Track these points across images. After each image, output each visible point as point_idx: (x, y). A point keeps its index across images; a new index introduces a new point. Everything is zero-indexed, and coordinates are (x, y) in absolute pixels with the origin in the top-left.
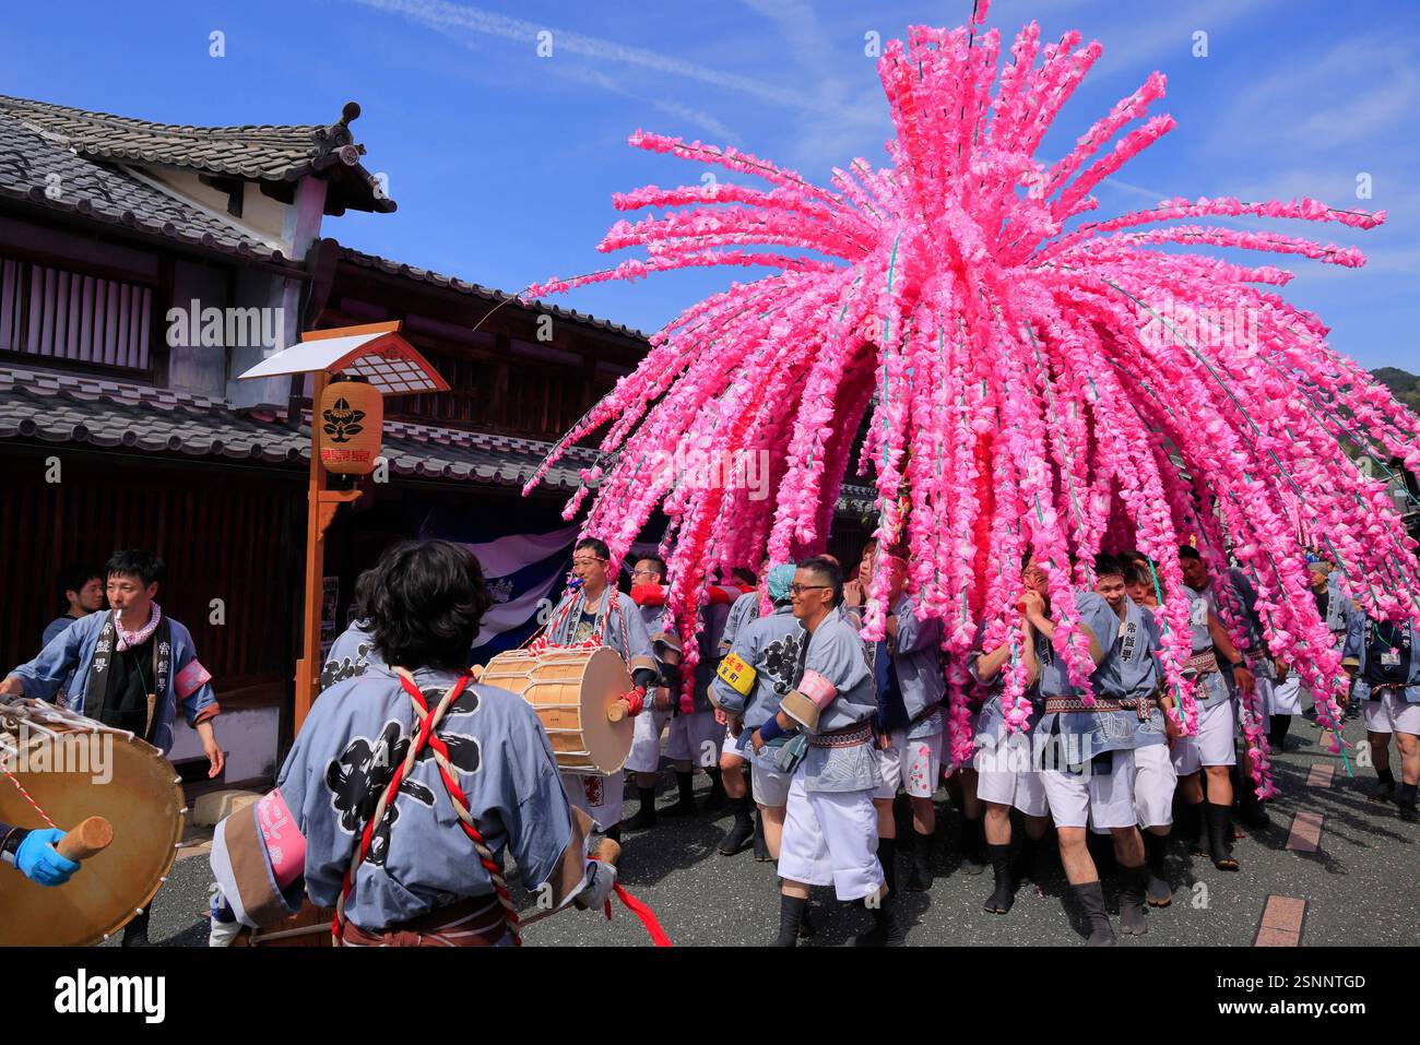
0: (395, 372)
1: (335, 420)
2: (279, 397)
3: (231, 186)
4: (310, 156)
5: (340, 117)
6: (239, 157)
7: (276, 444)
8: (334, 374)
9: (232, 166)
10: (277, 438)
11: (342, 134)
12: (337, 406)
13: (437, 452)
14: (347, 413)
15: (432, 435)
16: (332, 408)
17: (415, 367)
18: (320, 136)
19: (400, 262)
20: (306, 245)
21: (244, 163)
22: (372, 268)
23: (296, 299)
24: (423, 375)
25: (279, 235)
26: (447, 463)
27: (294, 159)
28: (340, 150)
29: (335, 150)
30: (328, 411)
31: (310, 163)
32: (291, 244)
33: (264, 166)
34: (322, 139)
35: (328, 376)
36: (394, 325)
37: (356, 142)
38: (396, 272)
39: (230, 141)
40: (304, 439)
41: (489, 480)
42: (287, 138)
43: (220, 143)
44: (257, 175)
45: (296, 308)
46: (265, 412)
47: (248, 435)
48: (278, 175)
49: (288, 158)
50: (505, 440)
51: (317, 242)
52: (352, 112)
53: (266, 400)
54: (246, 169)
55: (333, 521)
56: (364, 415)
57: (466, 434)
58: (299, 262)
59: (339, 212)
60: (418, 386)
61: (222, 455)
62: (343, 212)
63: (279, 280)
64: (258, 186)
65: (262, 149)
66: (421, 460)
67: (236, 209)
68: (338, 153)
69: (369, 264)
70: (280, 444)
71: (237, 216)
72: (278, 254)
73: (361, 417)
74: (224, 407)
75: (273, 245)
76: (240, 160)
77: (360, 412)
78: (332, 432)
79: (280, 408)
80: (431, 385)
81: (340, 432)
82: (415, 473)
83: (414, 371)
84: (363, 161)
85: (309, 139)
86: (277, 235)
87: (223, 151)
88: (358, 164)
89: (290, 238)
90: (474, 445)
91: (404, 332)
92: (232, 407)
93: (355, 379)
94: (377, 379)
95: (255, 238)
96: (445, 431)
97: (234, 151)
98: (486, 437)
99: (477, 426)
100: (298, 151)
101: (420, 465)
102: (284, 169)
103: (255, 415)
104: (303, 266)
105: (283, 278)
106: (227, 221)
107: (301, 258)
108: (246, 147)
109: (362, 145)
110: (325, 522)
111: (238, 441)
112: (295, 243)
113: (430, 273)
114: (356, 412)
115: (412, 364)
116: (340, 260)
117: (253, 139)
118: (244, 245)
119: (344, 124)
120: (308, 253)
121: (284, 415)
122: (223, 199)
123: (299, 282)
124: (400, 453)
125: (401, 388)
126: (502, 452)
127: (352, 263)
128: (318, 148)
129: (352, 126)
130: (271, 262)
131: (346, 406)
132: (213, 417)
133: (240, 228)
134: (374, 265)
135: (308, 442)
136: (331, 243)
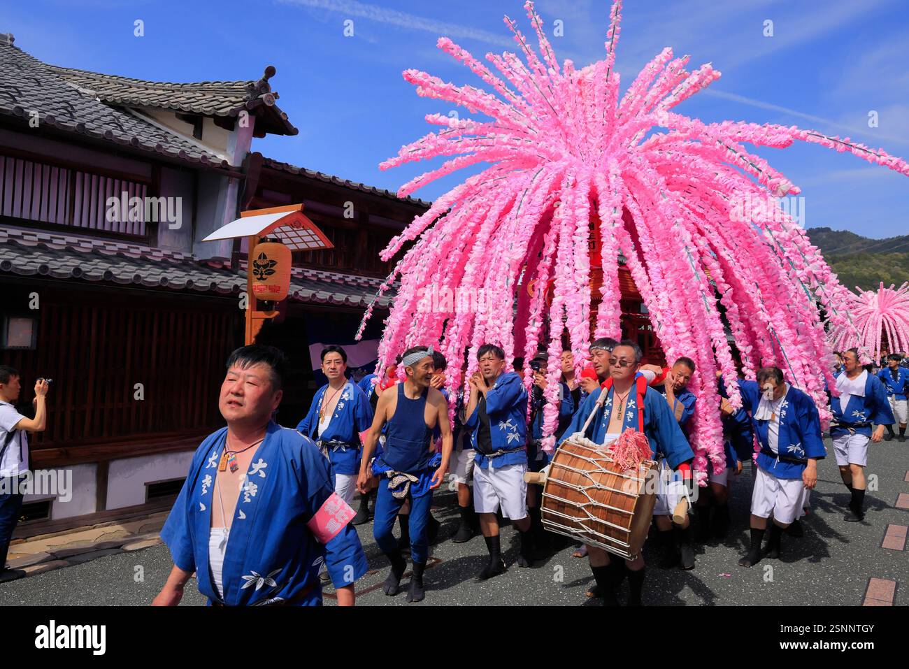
0: (299, 236)
1: (259, 266)
2: (225, 252)
3: (195, 120)
4: (244, 101)
5: (264, 75)
6: (200, 102)
7: (225, 282)
8: (261, 238)
9: (196, 108)
10: (225, 278)
11: (264, 86)
12: (260, 258)
13: (323, 287)
14: (265, 262)
15: (320, 276)
16: (257, 259)
17: (311, 233)
18: (251, 88)
19: (300, 167)
20: (242, 157)
21: (204, 106)
22: (283, 171)
23: (236, 191)
24: (317, 238)
25: (225, 151)
26: (331, 294)
27: (235, 103)
28: (263, 96)
29: (260, 97)
30: (255, 261)
31: (245, 105)
32: (233, 156)
33: (216, 107)
34: (252, 89)
35: (258, 239)
36: (299, 207)
37: (273, 91)
38: (298, 173)
39: (194, 92)
40: (241, 279)
41: (357, 305)
42: (230, 89)
43: (188, 93)
44: (212, 113)
45: (236, 196)
46: (217, 262)
47: (207, 276)
48: (225, 113)
49: (231, 102)
50: (365, 279)
51: (249, 154)
52: (270, 72)
53: (218, 255)
54: (205, 109)
55: (261, 330)
56: (276, 263)
57: (341, 276)
58: (238, 168)
59: (262, 135)
60: (313, 245)
61: (193, 289)
62: (265, 136)
63: (226, 179)
64: (213, 119)
65: (214, 97)
66: (314, 292)
67: (198, 134)
68: (262, 98)
69: (281, 168)
70: (227, 282)
71: (198, 138)
72: (225, 162)
73: (275, 264)
74: (192, 259)
75: (222, 157)
76: (202, 104)
77: (273, 261)
78: (257, 274)
79: (226, 260)
80: (322, 244)
81: (262, 274)
82: (310, 300)
83: (311, 236)
84: (278, 103)
85: (243, 90)
86: (224, 151)
87: (190, 98)
88: (274, 106)
89: (232, 152)
90: (346, 283)
91: (305, 211)
92: (196, 259)
93: (273, 240)
94: (288, 241)
95: (211, 152)
96: (328, 274)
97: (197, 98)
98: (353, 277)
99: (347, 271)
100: (237, 98)
101: (314, 295)
102: (229, 109)
103: (210, 264)
104: (241, 170)
105: (228, 178)
106: (193, 142)
107: (238, 165)
108: (204, 95)
109: (277, 93)
110: (256, 331)
111: (202, 281)
112: (235, 154)
113: (319, 173)
114: (271, 261)
115: (310, 231)
116: (263, 166)
117: (209, 90)
118: (204, 157)
119: (265, 80)
120: (244, 162)
121: (228, 264)
122: (190, 128)
123: (237, 180)
124: (301, 287)
125: (302, 246)
126: (363, 287)
127: (271, 168)
128: (249, 95)
129: (270, 81)
130: (221, 167)
131: (265, 257)
132: (185, 265)
133: (201, 146)
134: (284, 169)
135: (245, 281)
136: (258, 155)
